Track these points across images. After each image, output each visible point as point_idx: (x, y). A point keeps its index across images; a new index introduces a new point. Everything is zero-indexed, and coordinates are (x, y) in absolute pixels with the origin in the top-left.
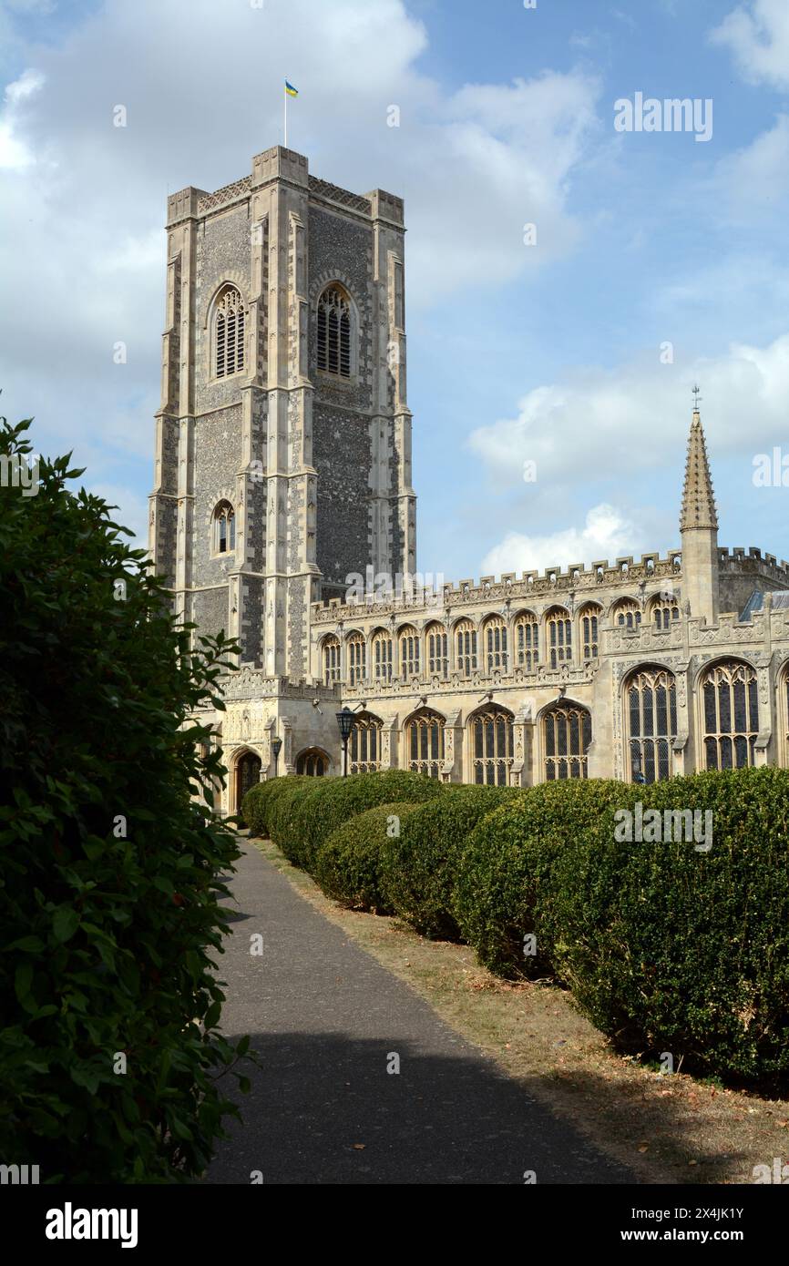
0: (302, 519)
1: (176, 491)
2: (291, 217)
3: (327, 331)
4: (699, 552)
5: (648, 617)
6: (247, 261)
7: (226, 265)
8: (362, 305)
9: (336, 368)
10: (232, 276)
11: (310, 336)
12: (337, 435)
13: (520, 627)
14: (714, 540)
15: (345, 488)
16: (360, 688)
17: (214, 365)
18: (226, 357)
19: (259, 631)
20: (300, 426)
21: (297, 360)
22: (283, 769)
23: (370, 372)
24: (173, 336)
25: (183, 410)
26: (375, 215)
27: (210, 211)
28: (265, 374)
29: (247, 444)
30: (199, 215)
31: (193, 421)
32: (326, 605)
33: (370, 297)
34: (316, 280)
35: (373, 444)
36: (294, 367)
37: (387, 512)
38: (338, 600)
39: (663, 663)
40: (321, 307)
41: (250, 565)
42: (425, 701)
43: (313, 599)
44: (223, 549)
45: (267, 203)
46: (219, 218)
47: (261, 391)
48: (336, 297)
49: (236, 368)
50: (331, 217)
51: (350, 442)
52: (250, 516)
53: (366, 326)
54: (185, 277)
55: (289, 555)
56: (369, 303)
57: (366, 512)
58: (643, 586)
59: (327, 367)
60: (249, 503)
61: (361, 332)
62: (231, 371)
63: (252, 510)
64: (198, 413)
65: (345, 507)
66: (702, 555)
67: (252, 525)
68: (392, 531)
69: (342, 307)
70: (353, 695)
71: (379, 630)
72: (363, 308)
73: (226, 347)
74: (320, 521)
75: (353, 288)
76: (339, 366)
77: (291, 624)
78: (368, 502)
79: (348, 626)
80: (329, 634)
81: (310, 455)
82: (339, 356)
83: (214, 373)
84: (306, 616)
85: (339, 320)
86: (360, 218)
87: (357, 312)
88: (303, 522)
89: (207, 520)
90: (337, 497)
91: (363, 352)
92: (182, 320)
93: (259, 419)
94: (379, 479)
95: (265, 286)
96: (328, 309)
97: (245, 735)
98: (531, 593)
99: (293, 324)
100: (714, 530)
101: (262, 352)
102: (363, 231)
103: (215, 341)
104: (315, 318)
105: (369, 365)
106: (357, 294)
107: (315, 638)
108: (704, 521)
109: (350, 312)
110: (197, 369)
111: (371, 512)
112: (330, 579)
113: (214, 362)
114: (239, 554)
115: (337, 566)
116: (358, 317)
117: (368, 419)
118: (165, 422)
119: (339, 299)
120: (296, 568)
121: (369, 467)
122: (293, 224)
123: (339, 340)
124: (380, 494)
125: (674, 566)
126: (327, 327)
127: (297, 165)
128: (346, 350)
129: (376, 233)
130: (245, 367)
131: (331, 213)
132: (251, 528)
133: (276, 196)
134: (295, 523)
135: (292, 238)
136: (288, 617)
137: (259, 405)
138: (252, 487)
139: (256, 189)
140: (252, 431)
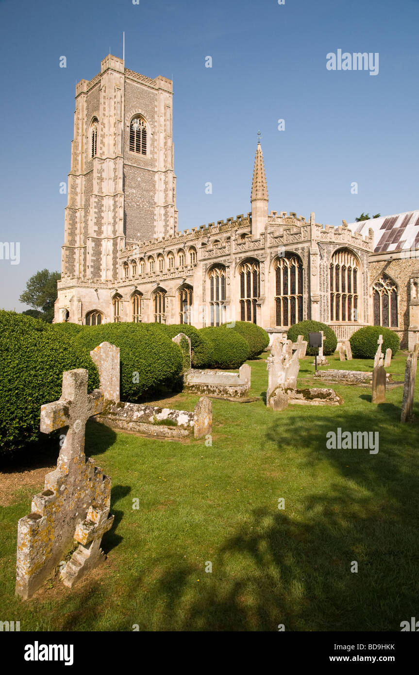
0: (116, 213)
1: (77, 206)
2: (115, 85)
3: (135, 135)
4: (258, 211)
7: (94, 109)
8: (152, 124)
9: (140, 151)
10: (96, 114)
11: (125, 136)
12: (139, 179)
15: (143, 202)
16: (116, 283)
17: (91, 152)
19: (100, 262)
20: (117, 174)
23: (156, 153)
24: (76, 142)
25: (79, 172)
26: (158, 86)
27: (89, 88)
28: (103, 152)
29: (95, 182)
31: (83, 177)
32: (125, 249)
33: (156, 121)
34: (129, 113)
35: (157, 183)
36: (115, 149)
37: (162, 212)
39: (222, 262)
40: (133, 125)
41: (95, 234)
42: (136, 287)
43: (120, 247)
45: (106, 80)
47: (101, 160)
48: (140, 121)
50: (137, 87)
51: (145, 182)
53: (154, 133)
55: (113, 229)
56: (156, 124)
57: (153, 212)
58: (237, 231)
59: (135, 150)
60: (95, 208)
61: (152, 136)
62: (96, 154)
63: (97, 210)
64: (85, 173)
65: (142, 210)
66: (259, 213)
67: (96, 216)
68: (165, 220)
69: (143, 125)
70: (114, 286)
71: (142, 259)
72: (153, 126)
73: (95, 144)
74: (130, 215)
75: (148, 117)
76: (141, 150)
77: (113, 258)
78: (154, 208)
79: (131, 258)
80: (125, 262)
81: (121, 186)
82: (141, 146)
83: (91, 157)
84: (118, 255)
85: (141, 131)
86: (151, 88)
87: (150, 127)
88: (117, 215)
90: (139, 205)
91: (152, 144)
93: (100, 171)
94: (159, 198)
96: (136, 126)
99: (116, 130)
101: (102, 143)
102: (153, 93)
103: (91, 142)
104: (128, 129)
105: (156, 150)
106: (150, 120)
107: (121, 264)
109: (147, 127)
110: (85, 155)
111: (156, 212)
112: (135, 240)
115: (139, 234)
116: (150, 130)
117: (155, 173)
118: (72, 178)
119: (141, 122)
120: (115, 235)
121: (155, 193)
122: (116, 88)
123: (141, 139)
124: (159, 204)
125: (249, 220)
126: (135, 133)
127: (118, 64)
128: (144, 143)
129: (159, 94)
131: (137, 85)
132: (95, 218)
133: (109, 76)
135: (116, 94)
136: (112, 256)
137: (100, 165)
138: (96, 200)
139: (102, 75)
140: (97, 176)
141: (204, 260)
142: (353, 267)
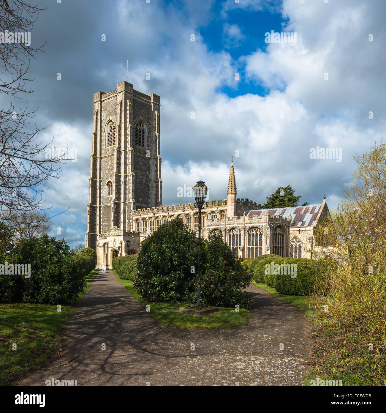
0: (130, 187)
1: (97, 178)
2: (128, 102)
4: (231, 200)
5: (219, 216)
6: (116, 114)
7: (110, 114)
8: (148, 126)
10: (112, 118)
11: (133, 135)
12: (141, 163)
13: (187, 218)
14: (235, 196)
15: (143, 178)
16: (145, 234)
17: (107, 143)
18: (110, 141)
19: (119, 218)
20: (130, 161)
21: (129, 143)
22: (124, 254)
24: (96, 134)
25: (98, 156)
26: (152, 101)
27: (106, 99)
28: (121, 146)
29: (115, 166)
30: (103, 100)
31: (101, 159)
32: (137, 211)
33: (150, 124)
34: (135, 119)
35: (151, 166)
36: (128, 145)
37: (155, 185)
38: (140, 210)
39: (219, 228)
40: (136, 127)
41: (116, 200)
43: (133, 209)
44: (109, 195)
45: (121, 97)
46: (108, 101)
47: (120, 151)
48: (140, 125)
49: (113, 144)
50: (139, 101)
51: (144, 166)
52: (116, 186)
53: (149, 132)
54: (99, 117)
55: (127, 197)
56: (150, 126)
57: (148, 185)
58: (218, 208)
59: (138, 144)
60: (116, 182)
61: (148, 134)
62: (111, 145)
63: (117, 184)
64: (102, 156)
65: (143, 183)
66: (232, 201)
68: (155, 190)
69: (142, 127)
70: (143, 235)
71: (150, 218)
72: (148, 128)
73: (110, 138)
74: (135, 187)
75: (145, 122)
76: (141, 144)
77: (128, 215)
78: (149, 182)
79: (142, 216)
80: (138, 219)
81: (133, 169)
82: (141, 141)
83: (107, 145)
84: (131, 214)
85: (141, 131)
86: (148, 102)
88: (131, 188)
89: (105, 186)
90: (141, 181)
91: (148, 140)
92: (98, 129)
93: (119, 159)
94: (152, 176)
95: (121, 121)
96: (138, 128)
97: (115, 245)
98: (190, 209)
99: (128, 132)
100: (236, 194)
101: (120, 140)
102: (148, 105)
103: (107, 136)
104: (135, 130)
105: (150, 144)
106: (147, 123)
107: (134, 220)
108: (233, 192)
109: (145, 129)
110: (102, 144)
111: (150, 185)
112: (138, 203)
113: (107, 141)
114: (113, 196)
115: (140, 200)
116: (147, 130)
118: (93, 159)
120: (129, 200)
121: (149, 172)
122: (129, 104)
123: (141, 137)
124: (152, 180)
125: (226, 203)
126: (138, 133)
127: (129, 87)
128: (143, 139)
129: (152, 106)
130: (115, 144)
132: (117, 189)
133: (124, 95)
134: (129, 188)
135: (128, 108)
136: (127, 214)
137: (119, 155)
138: (117, 178)
139: (118, 93)
140: (117, 162)
141: (208, 226)
142: (282, 233)
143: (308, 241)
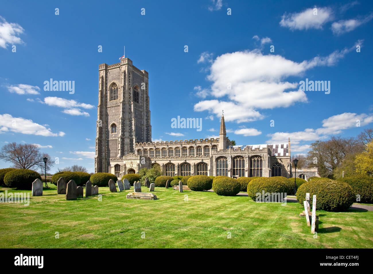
3: (135, 94)
7: (114, 79)
11: (133, 95)
12: (137, 114)
15: (138, 123)
17: (111, 98)
19: (124, 148)
20: (132, 110)
21: (131, 98)
23: (142, 103)
24: (101, 91)
25: (104, 106)
27: (110, 68)
28: (124, 100)
29: (121, 113)
30: (108, 69)
32: (139, 144)
34: (133, 84)
36: (130, 100)
38: (141, 143)
39: (225, 156)
41: (122, 136)
42: (170, 161)
43: (136, 142)
44: (113, 132)
45: (124, 68)
46: (112, 70)
47: (124, 103)
50: (136, 73)
51: (139, 115)
52: (122, 127)
53: (142, 94)
54: (104, 80)
55: (130, 134)
59: (136, 101)
60: (122, 124)
61: (141, 95)
62: (115, 99)
64: (108, 106)
68: (147, 132)
69: (137, 91)
70: (152, 160)
72: (141, 91)
73: (113, 95)
74: (136, 128)
75: (139, 87)
78: (142, 126)
79: (144, 148)
80: (139, 149)
81: (134, 116)
84: (134, 146)
85: (137, 93)
86: (141, 75)
89: (110, 127)
91: (141, 99)
92: (104, 88)
94: (144, 122)
95: (124, 84)
96: (135, 90)
99: (130, 92)
101: (124, 96)
103: (111, 93)
104: (133, 91)
107: (136, 150)
109: (139, 92)
111: (143, 128)
114: (120, 133)
117: (142, 112)
118: (100, 108)
119: (137, 89)
120: (131, 137)
121: (142, 120)
122: (130, 73)
123: (137, 96)
124: (144, 125)
127: (130, 62)
128: (138, 99)
129: (144, 78)
130: (119, 99)
132: (122, 129)
133: (127, 67)
135: (130, 76)
137: (123, 106)
138: (122, 121)
139: (121, 65)
140: (122, 111)
143: (288, 165)
